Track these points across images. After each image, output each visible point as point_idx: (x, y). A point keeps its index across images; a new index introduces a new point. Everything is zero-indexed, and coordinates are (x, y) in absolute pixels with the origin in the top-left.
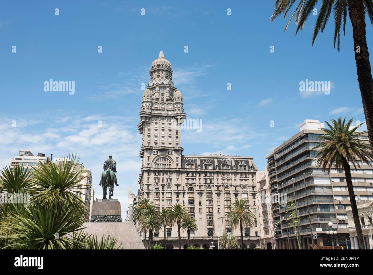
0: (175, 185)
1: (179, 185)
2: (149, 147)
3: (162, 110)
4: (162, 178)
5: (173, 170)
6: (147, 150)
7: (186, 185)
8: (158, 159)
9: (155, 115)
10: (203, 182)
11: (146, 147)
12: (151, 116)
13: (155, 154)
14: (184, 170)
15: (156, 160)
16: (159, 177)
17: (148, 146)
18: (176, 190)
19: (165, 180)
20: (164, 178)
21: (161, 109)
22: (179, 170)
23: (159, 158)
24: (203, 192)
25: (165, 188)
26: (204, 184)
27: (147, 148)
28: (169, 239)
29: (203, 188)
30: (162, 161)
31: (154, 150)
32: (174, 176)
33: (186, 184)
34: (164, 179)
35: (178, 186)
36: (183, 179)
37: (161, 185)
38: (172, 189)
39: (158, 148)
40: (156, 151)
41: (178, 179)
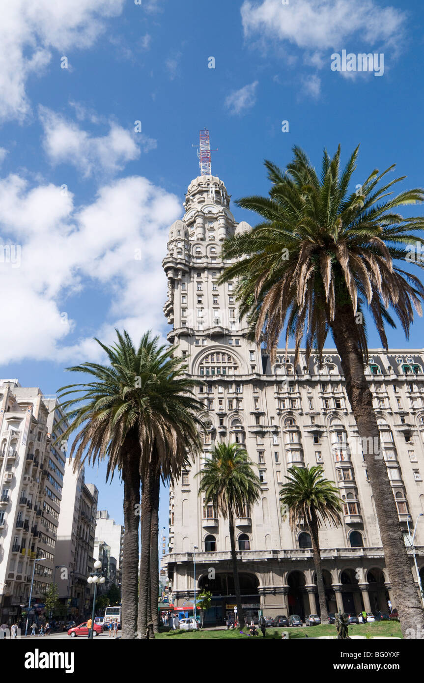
0: (252, 414)
1: (263, 414)
2: (185, 330)
3: (211, 257)
4: (219, 398)
5: (244, 378)
6: (181, 338)
7: (279, 414)
8: (207, 357)
9: (196, 266)
10: (319, 405)
11: (177, 329)
12: (187, 269)
13: (200, 346)
14: (269, 379)
15: (203, 359)
16: (210, 396)
17: (181, 328)
18: (253, 427)
19: (226, 403)
20: (223, 398)
21: (209, 255)
22: (258, 378)
23: (208, 355)
24: (321, 429)
25: (227, 422)
26: (323, 411)
27: (180, 331)
28: (246, 557)
29: (321, 420)
30: (215, 361)
31: (197, 338)
32: (247, 392)
33: (278, 411)
34: (223, 400)
35: (258, 415)
36: (269, 400)
37: (218, 414)
38: (245, 424)
39: (205, 333)
40: (201, 339)
41: (256, 399)
